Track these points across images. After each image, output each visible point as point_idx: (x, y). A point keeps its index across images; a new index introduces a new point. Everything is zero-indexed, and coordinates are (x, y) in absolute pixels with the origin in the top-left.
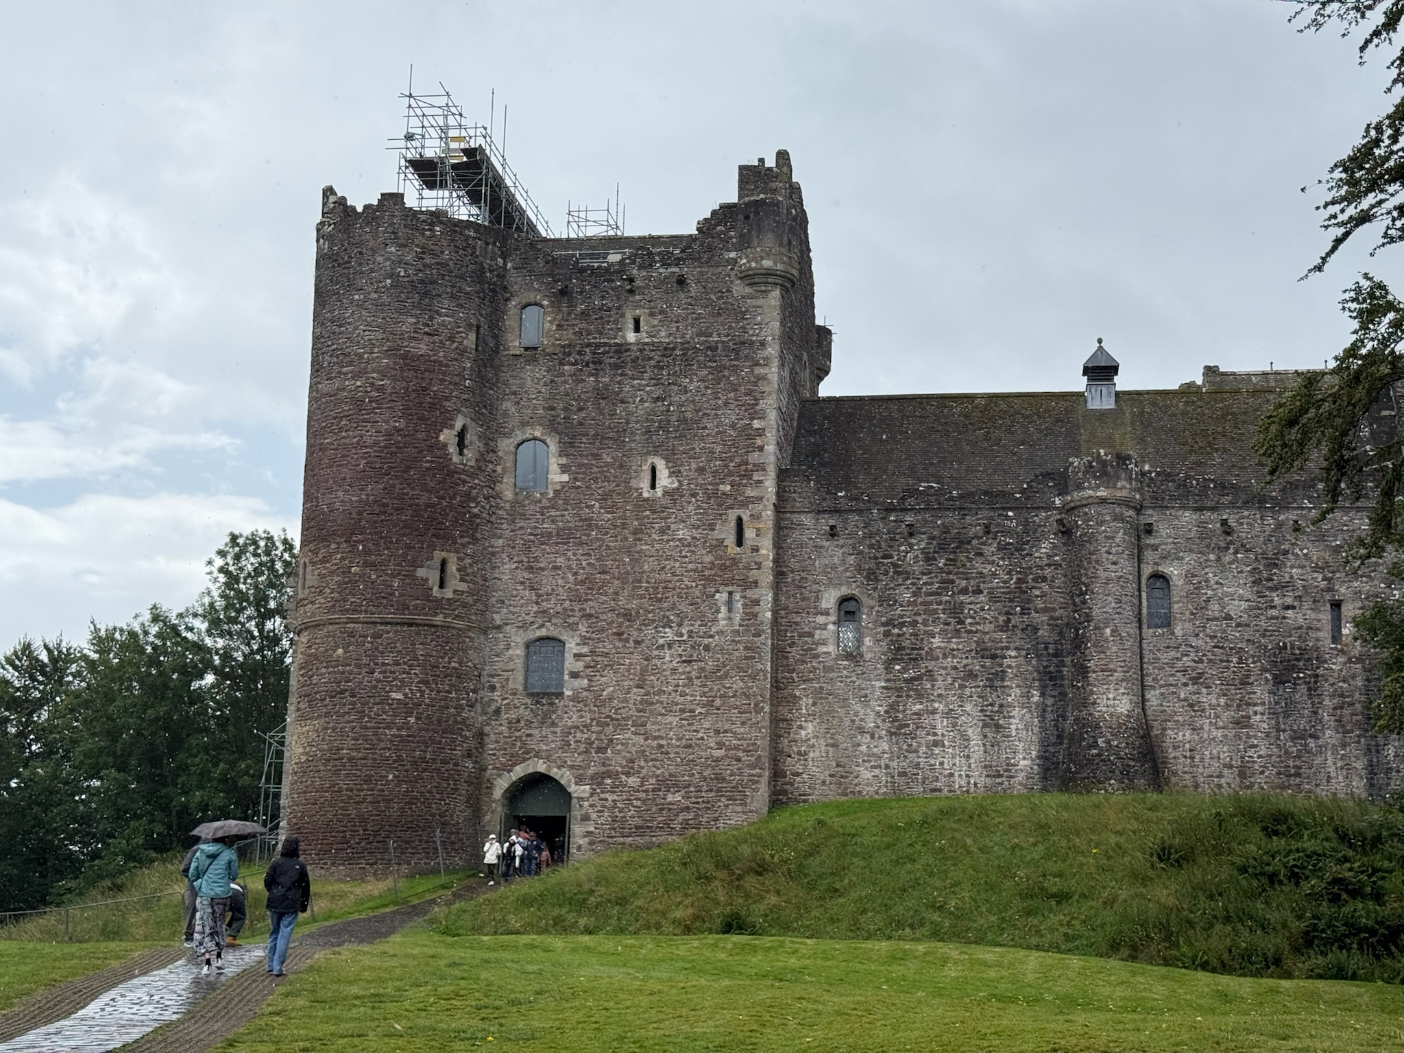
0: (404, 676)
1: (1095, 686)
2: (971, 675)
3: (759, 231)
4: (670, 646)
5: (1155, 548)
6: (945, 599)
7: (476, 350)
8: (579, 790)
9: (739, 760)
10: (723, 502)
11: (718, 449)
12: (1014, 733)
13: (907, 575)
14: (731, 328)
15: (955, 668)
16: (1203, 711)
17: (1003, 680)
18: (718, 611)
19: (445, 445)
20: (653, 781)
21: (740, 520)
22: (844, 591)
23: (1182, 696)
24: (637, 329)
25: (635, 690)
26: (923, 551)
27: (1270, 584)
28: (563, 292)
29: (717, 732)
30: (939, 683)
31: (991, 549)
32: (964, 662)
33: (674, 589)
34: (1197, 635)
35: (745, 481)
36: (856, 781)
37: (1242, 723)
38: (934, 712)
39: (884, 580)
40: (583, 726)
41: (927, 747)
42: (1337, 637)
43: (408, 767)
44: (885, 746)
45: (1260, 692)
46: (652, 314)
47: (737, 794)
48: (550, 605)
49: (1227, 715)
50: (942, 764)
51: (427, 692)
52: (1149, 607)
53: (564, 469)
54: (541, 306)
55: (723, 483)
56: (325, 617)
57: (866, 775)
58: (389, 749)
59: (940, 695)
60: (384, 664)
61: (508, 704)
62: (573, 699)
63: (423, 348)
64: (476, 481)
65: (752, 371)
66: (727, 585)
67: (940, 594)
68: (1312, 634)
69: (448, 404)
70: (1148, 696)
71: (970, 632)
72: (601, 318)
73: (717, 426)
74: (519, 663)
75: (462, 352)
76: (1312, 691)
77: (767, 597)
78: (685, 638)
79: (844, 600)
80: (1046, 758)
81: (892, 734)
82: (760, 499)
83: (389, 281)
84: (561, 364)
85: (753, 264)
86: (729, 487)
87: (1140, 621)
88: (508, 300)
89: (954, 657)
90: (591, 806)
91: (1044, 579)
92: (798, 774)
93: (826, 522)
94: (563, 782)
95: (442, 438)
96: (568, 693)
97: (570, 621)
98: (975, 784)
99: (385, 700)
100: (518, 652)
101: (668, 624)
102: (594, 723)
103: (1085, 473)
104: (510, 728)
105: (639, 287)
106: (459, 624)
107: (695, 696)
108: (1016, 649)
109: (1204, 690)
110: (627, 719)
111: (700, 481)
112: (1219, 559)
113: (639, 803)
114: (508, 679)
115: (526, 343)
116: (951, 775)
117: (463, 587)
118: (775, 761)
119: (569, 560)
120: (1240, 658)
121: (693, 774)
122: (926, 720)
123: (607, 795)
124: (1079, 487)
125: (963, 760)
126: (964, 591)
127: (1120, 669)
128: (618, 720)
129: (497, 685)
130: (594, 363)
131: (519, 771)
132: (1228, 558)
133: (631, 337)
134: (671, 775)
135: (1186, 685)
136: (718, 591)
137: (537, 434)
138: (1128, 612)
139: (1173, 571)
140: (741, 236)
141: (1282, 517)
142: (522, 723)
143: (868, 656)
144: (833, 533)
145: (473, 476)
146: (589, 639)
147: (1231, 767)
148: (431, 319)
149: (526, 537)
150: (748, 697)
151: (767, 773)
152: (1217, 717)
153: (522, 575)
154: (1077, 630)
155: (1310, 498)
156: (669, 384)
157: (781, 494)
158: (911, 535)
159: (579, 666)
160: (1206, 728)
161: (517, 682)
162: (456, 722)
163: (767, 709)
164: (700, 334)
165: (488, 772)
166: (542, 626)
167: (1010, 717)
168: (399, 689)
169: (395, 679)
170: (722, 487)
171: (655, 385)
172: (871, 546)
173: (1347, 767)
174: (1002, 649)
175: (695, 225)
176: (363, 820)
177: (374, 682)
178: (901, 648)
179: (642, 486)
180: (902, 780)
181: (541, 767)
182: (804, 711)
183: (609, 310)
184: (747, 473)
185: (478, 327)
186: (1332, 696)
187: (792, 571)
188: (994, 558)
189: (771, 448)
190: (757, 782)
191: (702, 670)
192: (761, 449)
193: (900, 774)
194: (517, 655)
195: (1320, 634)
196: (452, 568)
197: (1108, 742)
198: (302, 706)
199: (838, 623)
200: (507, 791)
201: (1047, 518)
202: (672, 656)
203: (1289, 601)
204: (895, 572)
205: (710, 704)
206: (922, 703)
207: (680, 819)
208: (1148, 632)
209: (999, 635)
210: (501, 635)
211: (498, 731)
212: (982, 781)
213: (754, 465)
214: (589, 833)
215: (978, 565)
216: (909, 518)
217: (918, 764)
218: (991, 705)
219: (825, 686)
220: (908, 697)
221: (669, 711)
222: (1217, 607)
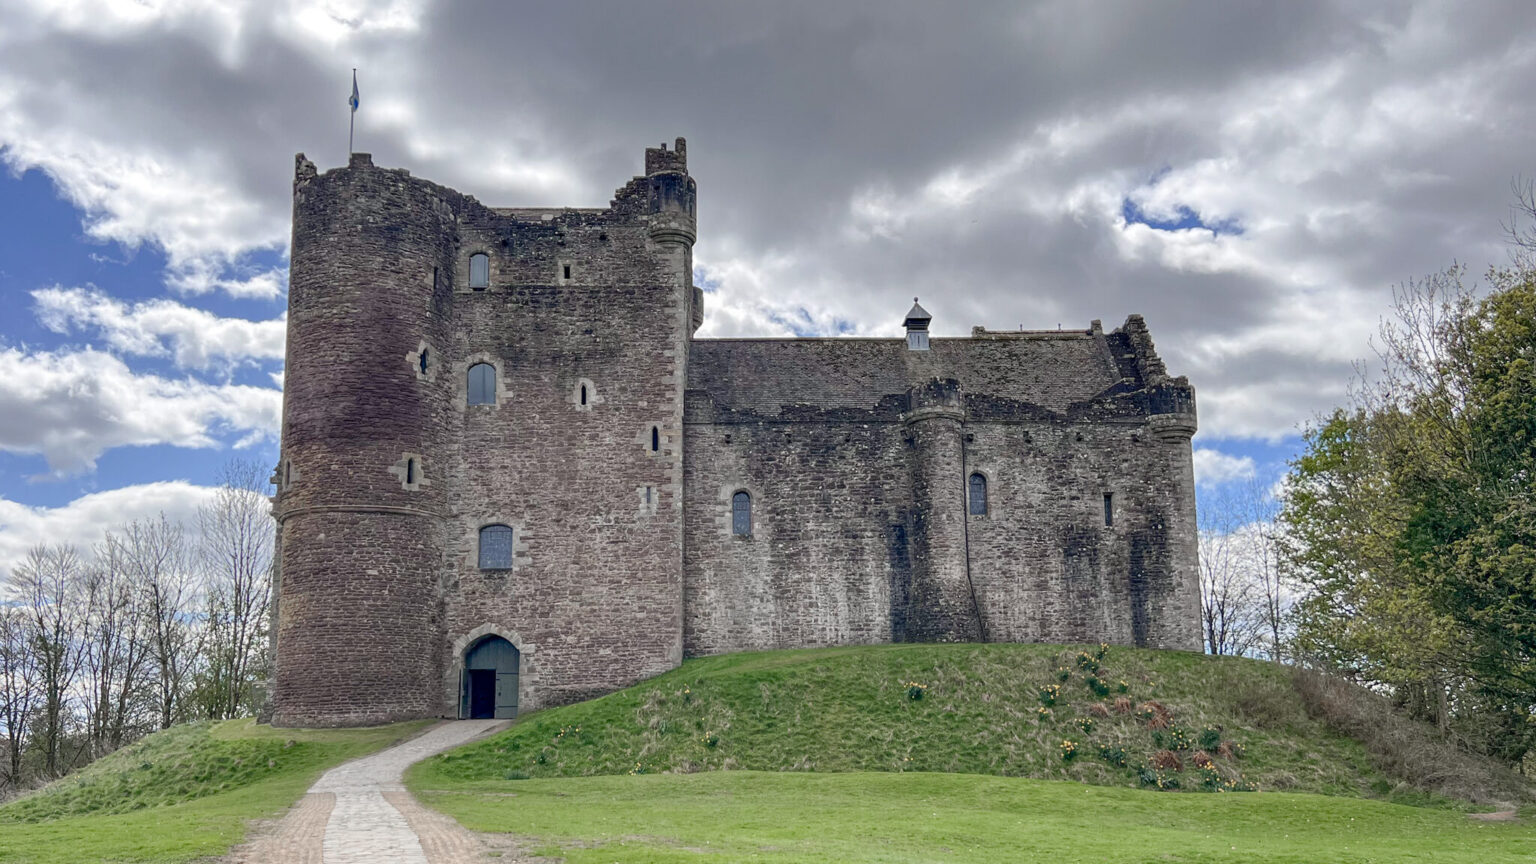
0: (379, 556)
1: (935, 558)
2: (838, 551)
3: (667, 199)
4: (600, 530)
5: (975, 453)
6: (816, 492)
7: (435, 288)
8: (526, 648)
9: (658, 620)
10: (643, 415)
11: (636, 373)
12: (871, 596)
13: (787, 474)
14: (644, 276)
15: (825, 546)
16: (1013, 577)
17: (862, 555)
18: (639, 502)
19: (411, 364)
20: (587, 638)
21: (655, 430)
22: (738, 486)
23: (997, 566)
24: (567, 275)
25: (572, 566)
26: (799, 455)
27: (1060, 481)
28: (505, 244)
29: (640, 598)
30: (813, 558)
31: (850, 453)
32: (832, 540)
33: (602, 484)
34: (1007, 520)
35: (658, 399)
36: (749, 636)
37: (1042, 586)
38: (809, 580)
39: (770, 477)
40: (530, 596)
41: (805, 607)
42: (1109, 521)
43: (383, 631)
44: (771, 607)
45: (1055, 562)
46: (580, 264)
47: (657, 647)
48: (501, 497)
49: (1031, 581)
50: (816, 621)
51: (398, 568)
52: (971, 499)
53: (509, 387)
54: (485, 254)
55: (641, 400)
56: (308, 507)
57: (757, 630)
58: (367, 617)
59: (814, 567)
60: (360, 546)
61: (465, 579)
62: (523, 574)
63: (391, 284)
64: (436, 396)
65: (663, 311)
66: (646, 481)
67: (813, 489)
68: (1092, 518)
69: (412, 330)
70: (972, 566)
71: (836, 518)
72: (537, 265)
73: (635, 355)
74: (474, 545)
75: (423, 288)
76: (1093, 562)
77: (677, 489)
78: (612, 523)
79: (737, 493)
80: (896, 615)
81: (777, 598)
82: (671, 413)
83: (360, 227)
84: (505, 302)
85: (663, 226)
86: (646, 404)
87: (965, 510)
88: (457, 248)
89: (824, 537)
90: (537, 660)
91: (892, 477)
92: (703, 631)
93: (723, 432)
94: (512, 641)
95: (408, 358)
96: (516, 569)
97: (518, 510)
98: (842, 636)
99: (362, 576)
100: (473, 536)
101: (598, 512)
102: (538, 593)
103: (926, 394)
104: (467, 599)
105: (569, 242)
106: (425, 513)
107: (622, 570)
108: (872, 531)
109: (1014, 562)
110: (565, 589)
111: (622, 398)
112: (1022, 462)
113: (576, 657)
114: (464, 558)
115: (474, 284)
116: (824, 629)
117: (427, 482)
118: (685, 620)
119: (515, 461)
120: (1040, 537)
121: (620, 633)
122: (804, 587)
123: (550, 652)
124: (920, 405)
125: (833, 618)
126: (831, 486)
127: (954, 546)
128: (558, 590)
129: (456, 563)
130: (533, 302)
131: (475, 633)
132: (1029, 460)
133: (562, 281)
134: (602, 634)
135: (1000, 557)
136: (638, 486)
137: (486, 357)
138: (958, 502)
139: (988, 470)
140: (652, 203)
141: (1068, 430)
142: (477, 595)
143: (757, 537)
144: (728, 441)
145: (434, 391)
146: (533, 525)
147: (1034, 619)
148: (397, 259)
149: (478, 443)
150: (664, 570)
151: (681, 631)
152: (1023, 582)
153: (474, 473)
154: (919, 516)
155: (1088, 416)
156: (595, 320)
157: (687, 408)
158: (789, 442)
159: (524, 547)
160: (1016, 590)
161: (472, 560)
162: (422, 594)
163: (680, 579)
164: (620, 280)
165: (449, 634)
166: (493, 515)
167: (868, 584)
168: (375, 567)
169: (371, 558)
170: (640, 403)
171: (583, 321)
172: (758, 451)
173: (1118, 618)
174: (861, 531)
175: (614, 193)
176: (345, 676)
177: (353, 562)
178: (783, 531)
179: (575, 401)
180: (785, 635)
181: (494, 629)
182: (708, 581)
183: (544, 259)
184: (660, 393)
185: (436, 269)
186: (1107, 565)
187: (697, 471)
188: (854, 460)
189: (679, 373)
190: (673, 638)
191: (627, 548)
192: (671, 373)
193: (785, 630)
194: (472, 539)
195: (1097, 518)
196: (418, 466)
197: (947, 601)
198: (288, 581)
199: (733, 511)
200: (465, 649)
201: (893, 429)
202: (602, 538)
203: (1074, 493)
204: (778, 471)
205: (634, 576)
206: (800, 574)
207: (611, 668)
208: (971, 518)
209: (858, 520)
210: (458, 523)
211: (455, 603)
212: (847, 634)
213: (666, 386)
214: (535, 683)
215: (841, 466)
216: (788, 430)
217: (798, 621)
218: (853, 574)
219: (724, 561)
220: (789, 569)
221: (600, 582)
222: (1022, 498)
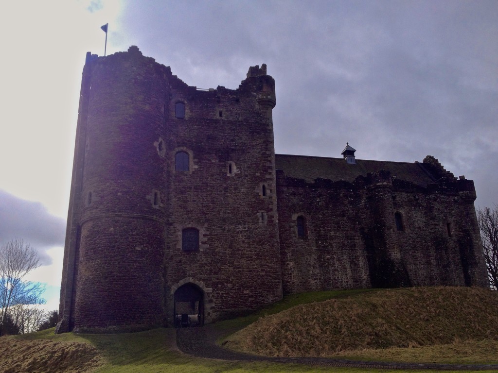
0: (141, 240)
1: (389, 249)
2: (344, 245)
3: (266, 86)
4: (241, 232)
5: (396, 204)
6: (333, 218)
7: (164, 113)
8: (207, 290)
9: (270, 276)
10: (258, 180)
11: (254, 160)
12: (361, 266)
13: (320, 210)
14: (256, 118)
15: (339, 243)
16: (417, 258)
17: (355, 247)
18: (258, 220)
19: (156, 148)
20: (237, 285)
22: (299, 214)
23: (410, 253)
24: (221, 115)
25: (229, 249)
26: (325, 202)
27: (430, 217)
28: (193, 99)
29: (261, 266)
30: (335, 248)
31: (346, 202)
32: (342, 241)
33: (241, 211)
34: (412, 233)
35: (265, 173)
37: (428, 262)
38: (334, 259)
39: (313, 211)
40: (209, 263)
41: (333, 271)
42: (450, 235)
44: (318, 271)
45: (432, 252)
47: (271, 290)
48: (193, 215)
49: (424, 260)
50: (338, 277)
51: (149, 247)
53: (195, 163)
54: (183, 103)
57: (313, 282)
58: (135, 272)
59: (335, 253)
60: (132, 235)
61: (176, 255)
62: (205, 253)
65: (264, 134)
66: (261, 210)
67: (331, 217)
69: (156, 132)
71: (342, 230)
72: (207, 110)
73: (254, 152)
74: (180, 238)
75: (160, 113)
76: (447, 252)
77: (276, 215)
78: (247, 229)
79: (299, 218)
80: (372, 275)
82: (271, 179)
84: (193, 125)
85: (265, 97)
86: (259, 174)
89: (338, 239)
90: (213, 296)
91: (364, 213)
92: (289, 282)
94: (201, 286)
95: (154, 144)
96: (201, 250)
97: (201, 221)
98: (350, 285)
99: (133, 251)
100: (180, 233)
101: (240, 224)
102: (213, 262)
104: (177, 265)
105: (222, 101)
106: (160, 220)
107: (252, 252)
108: (358, 236)
109: (416, 252)
110: (226, 260)
111: (248, 171)
112: (415, 209)
113: (232, 294)
114: (175, 244)
115: (178, 116)
116: (342, 282)
119: (199, 198)
120: (425, 241)
121: (253, 282)
122: (331, 261)
123: (219, 292)
124: (376, 181)
125: (345, 276)
126: (339, 216)
128: (222, 261)
129: (171, 247)
130: (206, 126)
131: (182, 282)
132: (417, 208)
133: (218, 117)
134: (244, 283)
135: (411, 250)
136: (258, 212)
137: (185, 149)
139: (402, 211)
140: (258, 88)
141: (430, 196)
142: (182, 263)
143: (309, 238)
144: (294, 194)
146: (209, 229)
147: (426, 277)
149: (181, 189)
150: (272, 252)
151: (281, 282)
152: (421, 260)
153: (179, 203)
154: (379, 230)
157: (277, 178)
158: (320, 195)
159: (205, 239)
160: (419, 264)
161: (180, 246)
162: (159, 261)
163: (280, 257)
164: (245, 119)
165: (169, 283)
166: (189, 223)
167: (359, 260)
168: (139, 246)
169: (138, 241)
170: (257, 174)
171: (229, 136)
172: (307, 199)
173: (459, 277)
174: (354, 236)
176: (124, 304)
177: (128, 243)
178: (320, 236)
179: (227, 171)
180: (325, 284)
181: (191, 280)
183: (210, 107)
184: (266, 170)
185: (165, 106)
186: (452, 254)
188: (348, 205)
189: (273, 161)
190: (278, 285)
191: (254, 241)
192: (270, 161)
193: (325, 282)
194: (179, 235)
195: (445, 234)
196: (159, 196)
199: (298, 226)
200: (176, 291)
201: (362, 192)
202: (242, 236)
203: (436, 223)
204: (316, 208)
205: (257, 255)
206: (329, 255)
207: (249, 300)
208: (397, 232)
209: (352, 232)
210: (172, 227)
211: (172, 266)
212: (352, 284)
213: (268, 167)
214: (212, 308)
215: (343, 207)
216: (319, 190)
218: (352, 256)
219: (296, 249)
220: (324, 253)
221: (242, 257)
222: (416, 224)
